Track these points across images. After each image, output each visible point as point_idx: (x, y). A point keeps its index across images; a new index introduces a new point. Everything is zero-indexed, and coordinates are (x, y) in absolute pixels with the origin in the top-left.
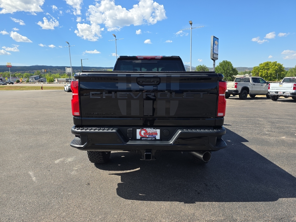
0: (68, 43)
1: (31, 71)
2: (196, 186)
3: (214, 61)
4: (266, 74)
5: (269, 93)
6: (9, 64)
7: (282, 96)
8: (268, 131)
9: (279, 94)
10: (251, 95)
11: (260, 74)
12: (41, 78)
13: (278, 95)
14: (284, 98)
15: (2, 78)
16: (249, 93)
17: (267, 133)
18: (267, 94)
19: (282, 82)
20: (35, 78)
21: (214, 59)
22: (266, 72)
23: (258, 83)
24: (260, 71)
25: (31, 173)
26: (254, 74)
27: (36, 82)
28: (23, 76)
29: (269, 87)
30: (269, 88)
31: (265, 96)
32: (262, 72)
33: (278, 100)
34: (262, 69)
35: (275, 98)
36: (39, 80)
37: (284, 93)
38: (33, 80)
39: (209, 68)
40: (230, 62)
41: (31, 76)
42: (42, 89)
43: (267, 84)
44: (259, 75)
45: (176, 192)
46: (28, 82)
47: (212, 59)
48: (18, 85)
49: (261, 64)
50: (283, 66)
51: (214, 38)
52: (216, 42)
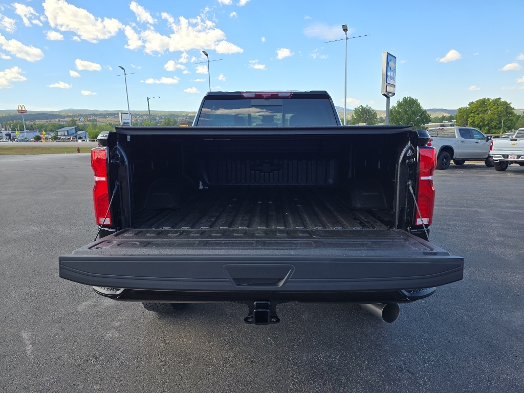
0: (123, 69)
1: (61, 120)
2: (366, 370)
3: (388, 98)
4: (481, 121)
5: (490, 157)
6: (22, 108)
7: (516, 162)
8: (499, 235)
9: (510, 158)
10: (456, 162)
11: (470, 120)
12: (79, 132)
13: (507, 161)
14: (518, 165)
15: (10, 132)
16: (454, 157)
17: (497, 239)
18: (487, 159)
19: (516, 137)
20: (67, 131)
21: (387, 96)
22: (481, 117)
23: (471, 138)
24: (471, 115)
25: (25, 335)
26: (460, 121)
27: (70, 139)
28: (48, 129)
29: (491, 147)
30: (491, 149)
31: (483, 163)
32: (474, 117)
33: (507, 170)
34: (474, 113)
35: (502, 166)
36: (75, 135)
37: (519, 156)
38: (64, 136)
39: (377, 111)
40: (417, 100)
41: (61, 128)
42: (79, 152)
43: (487, 141)
44: (469, 123)
45: (324, 384)
46: (55, 138)
47: (385, 95)
48: (38, 144)
49: (473, 103)
50: (512, 106)
51: (389, 56)
52: (391, 64)
